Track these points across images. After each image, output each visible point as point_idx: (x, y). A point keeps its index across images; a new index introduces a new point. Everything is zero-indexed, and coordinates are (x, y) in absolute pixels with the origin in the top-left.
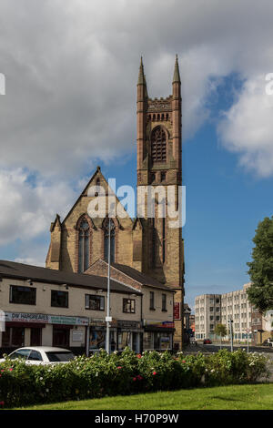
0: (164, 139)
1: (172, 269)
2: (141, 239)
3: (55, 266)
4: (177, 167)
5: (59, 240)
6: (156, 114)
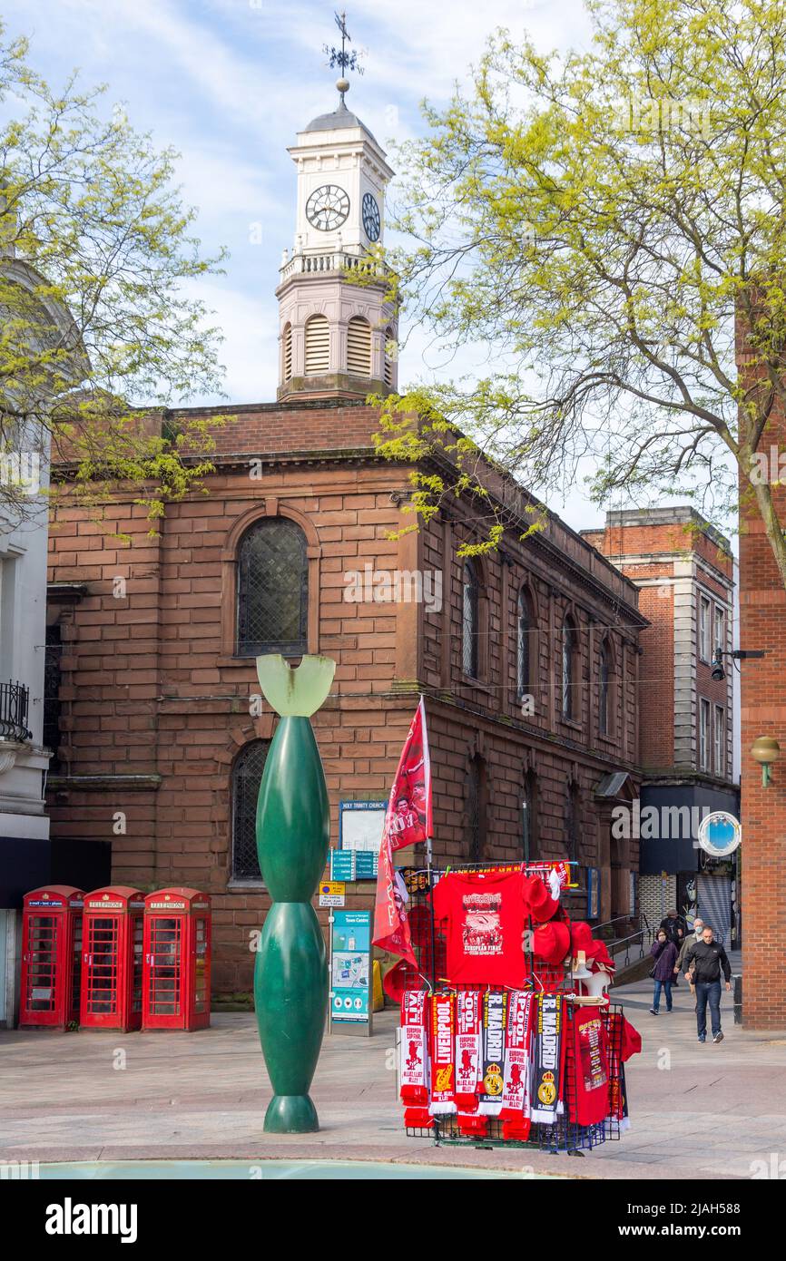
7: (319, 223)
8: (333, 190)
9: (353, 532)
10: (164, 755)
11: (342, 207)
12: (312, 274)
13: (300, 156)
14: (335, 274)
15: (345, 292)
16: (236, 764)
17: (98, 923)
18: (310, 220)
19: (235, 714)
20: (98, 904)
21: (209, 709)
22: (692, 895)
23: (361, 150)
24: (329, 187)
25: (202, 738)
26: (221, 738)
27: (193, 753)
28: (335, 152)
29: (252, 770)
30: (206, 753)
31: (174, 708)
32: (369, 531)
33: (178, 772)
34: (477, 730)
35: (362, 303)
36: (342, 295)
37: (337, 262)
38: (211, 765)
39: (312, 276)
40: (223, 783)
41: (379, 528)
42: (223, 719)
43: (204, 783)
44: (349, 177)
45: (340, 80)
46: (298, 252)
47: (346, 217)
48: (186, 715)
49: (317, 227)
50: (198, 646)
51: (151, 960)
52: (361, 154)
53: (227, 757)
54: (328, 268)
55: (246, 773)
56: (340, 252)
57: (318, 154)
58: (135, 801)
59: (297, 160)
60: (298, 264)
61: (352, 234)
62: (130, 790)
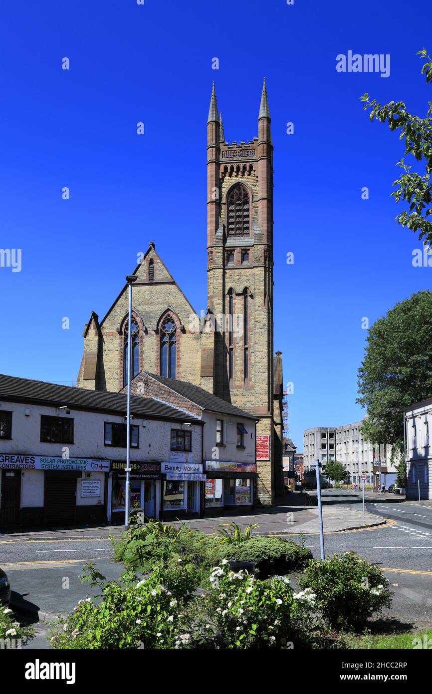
0: (246, 202)
1: (257, 388)
2: (212, 346)
3: (91, 385)
4: (265, 241)
5: (95, 349)
6: (235, 166)
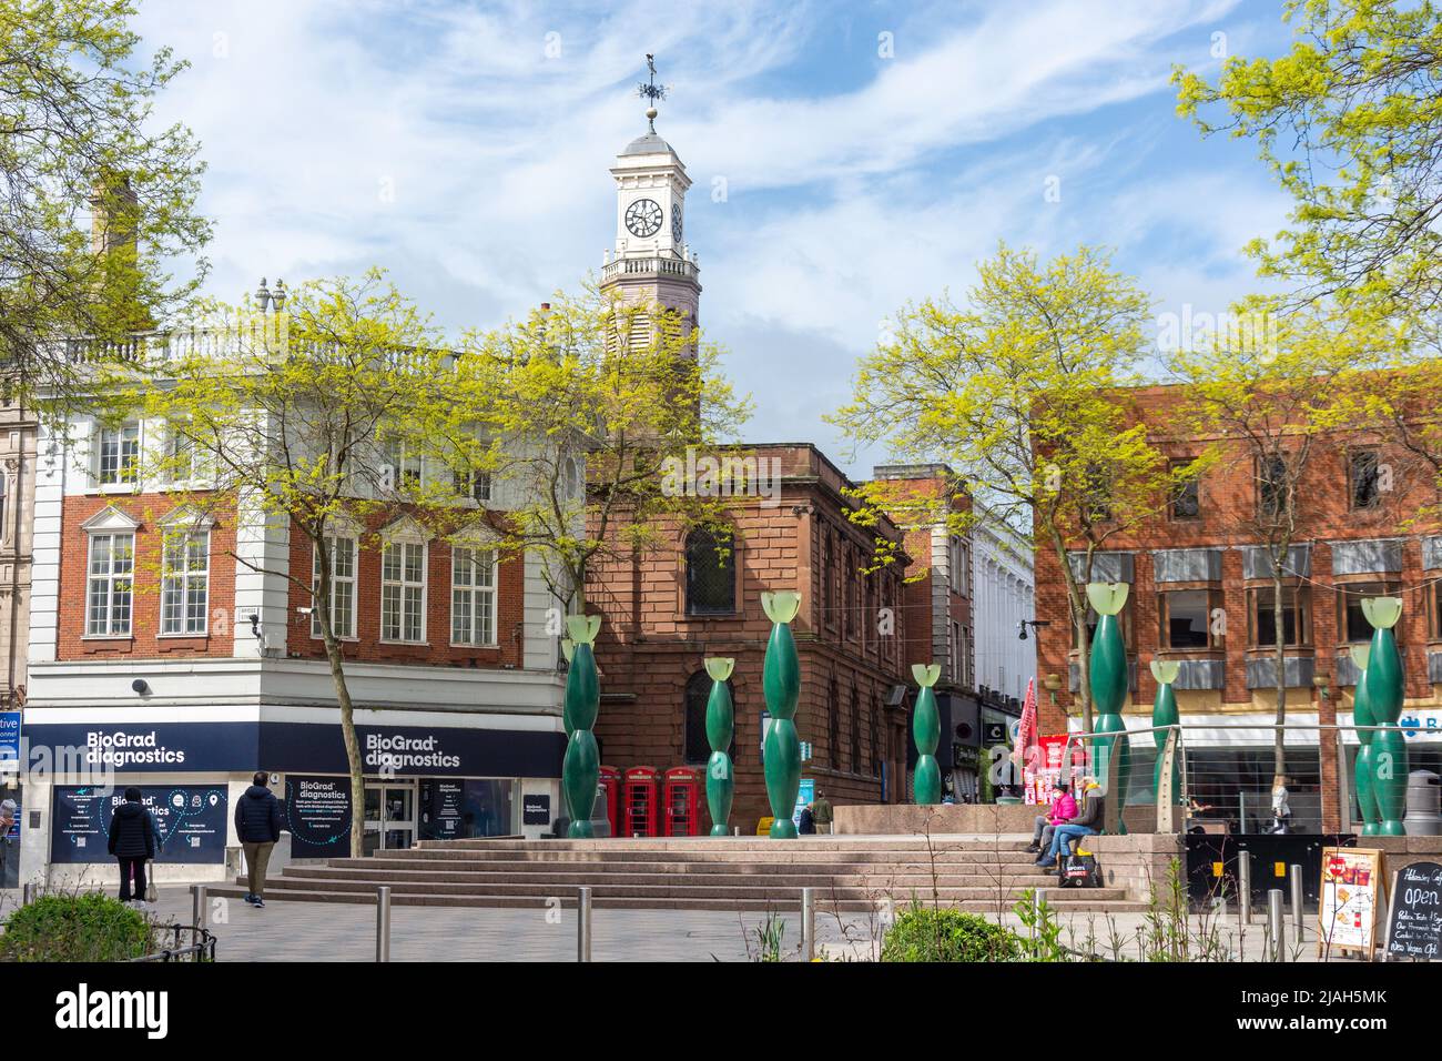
7: (637, 231)
8: (648, 203)
9: (765, 532)
10: (638, 680)
11: (657, 217)
12: (634, 275)
13: (621, 176)
14: (655, 275)
15: (662, 289)
16: (688, 687)
17: (637, 789)
18: (630, 227)
19: (687, 653)
20: (635, 777)
21: (670, 650)
22: (950, 786)
23: (672, 172)
24: (645, 200)
25: (664, 669)
26: (677, 669)
27: (657, 679)
28: (651, 174)
29: (698, 690)
30: (667, 679)
31: (644, 649)
32: (777, 532)
33: (648, 691)
34: (833, 661)
35: (674, 297)
36: (659, 292)
37: (655, 266)
38: (671, 686)
39: (635, 277)
40: (679, 699)
41: (784, 530)
42: (679, 656)
43: (666, 699)
44: (662, 194)
45: (650, 110)
46: (621, 256)
47: (659, 226)
48: (653, 654)
49: (635, 233)
50: (659, 607)
51: (671, 811)
52: (672, 175)
53: (682, 682)
54: (647, 270)
55: (693, 692)
56: (658, 258)
57: (636, 175)
58: (620, 711)
59: (618, 179)
60: (622, 267)
61: (664, 239)
62: (613, 704)
